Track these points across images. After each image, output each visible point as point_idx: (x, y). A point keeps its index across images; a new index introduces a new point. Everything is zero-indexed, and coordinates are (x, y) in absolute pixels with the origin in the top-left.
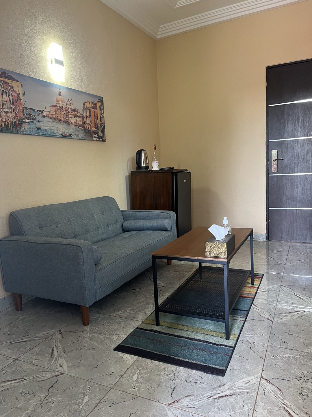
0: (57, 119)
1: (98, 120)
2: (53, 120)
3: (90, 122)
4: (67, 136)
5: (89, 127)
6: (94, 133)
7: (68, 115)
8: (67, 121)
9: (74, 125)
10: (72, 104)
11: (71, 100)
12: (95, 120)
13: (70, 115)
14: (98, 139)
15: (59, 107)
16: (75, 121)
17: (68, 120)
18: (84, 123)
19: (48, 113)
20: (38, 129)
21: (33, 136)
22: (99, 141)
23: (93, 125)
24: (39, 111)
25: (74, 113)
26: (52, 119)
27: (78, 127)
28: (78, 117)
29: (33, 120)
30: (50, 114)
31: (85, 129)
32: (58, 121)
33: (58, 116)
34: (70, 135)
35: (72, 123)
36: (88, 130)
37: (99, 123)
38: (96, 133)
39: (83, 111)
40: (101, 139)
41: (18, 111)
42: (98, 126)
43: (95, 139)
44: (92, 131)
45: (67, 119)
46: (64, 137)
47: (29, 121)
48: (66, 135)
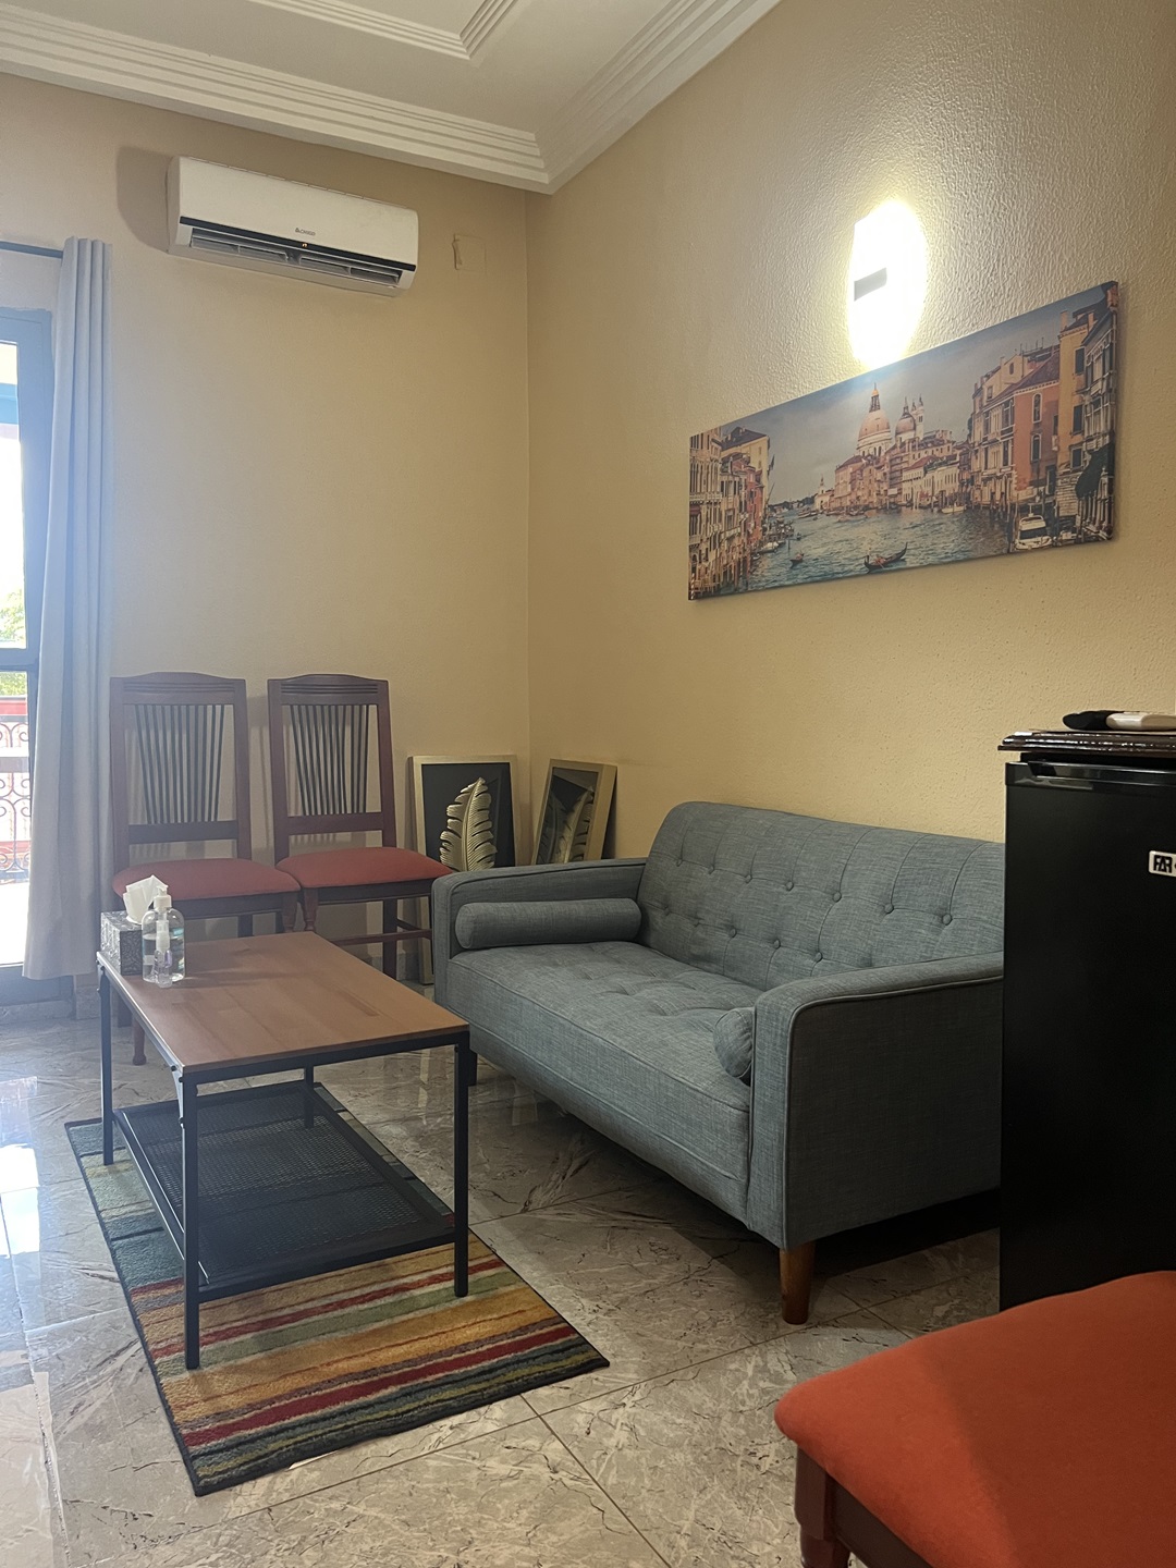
0: (856, 507)
1: (1060, 430)
2: (839, 517)
3: (1006, 464)
4: (885, 565)
5: (993, 494)
6: (1024, 509)
7: (898, 474)
8: (892, 500)
9: (921, 507)
10: (921, 419)
11: (917, 403)
12: (1036, 443)
13: (907, 469)
14: (1045, 540)
15: (866, 458)
16: (928, 490)
17: (896, 496)
18: (971, 481)
19: (826, 499)
20: (795, 562)
21: (781, 590)
22: (1053, 546)
23: (1021, 469)
24: (802, 502)
25: (923, 455)
26: (837, 515)
27: (936, 509)
28: (940, 465)
29: (784, 535)
30: (833, 499)
31: (973, 510)
32: (857, 515)
33: (860, 493)
34: (898, 558)
35: (910, 504)
36: (987, 507)
37: (1064, 447)
38: (1037, 510)
39: (970, 428)
40: (1066, 536)
41: (753, 525)
42: (1053, 469)
43: (1030, 543)
44: (1013, 505)
45: (894, 491)
46: (874, 569)
47: (776, 544)
48: (882, 561)
